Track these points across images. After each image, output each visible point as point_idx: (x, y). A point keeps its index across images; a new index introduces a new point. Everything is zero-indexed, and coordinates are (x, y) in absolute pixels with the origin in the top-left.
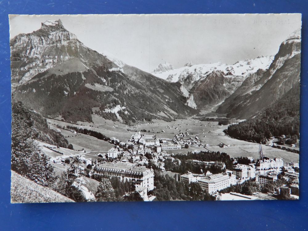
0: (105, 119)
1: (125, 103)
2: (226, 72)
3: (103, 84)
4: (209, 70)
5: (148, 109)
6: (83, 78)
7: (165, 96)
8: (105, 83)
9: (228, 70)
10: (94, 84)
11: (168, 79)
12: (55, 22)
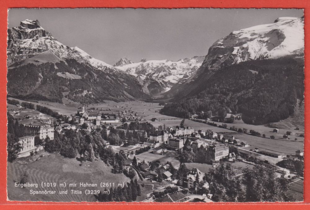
0: (74, 101)
1: (91, 89)
2: (171, 67)
3: (73, 73)
4: (159, 65)
5: (110, 94)
6: (56, 67)
7: (124, 84)
8: (75, 72)
9: (173, 66)
10: (65, 73)
11: (127, 71)
12: (33, 21)
